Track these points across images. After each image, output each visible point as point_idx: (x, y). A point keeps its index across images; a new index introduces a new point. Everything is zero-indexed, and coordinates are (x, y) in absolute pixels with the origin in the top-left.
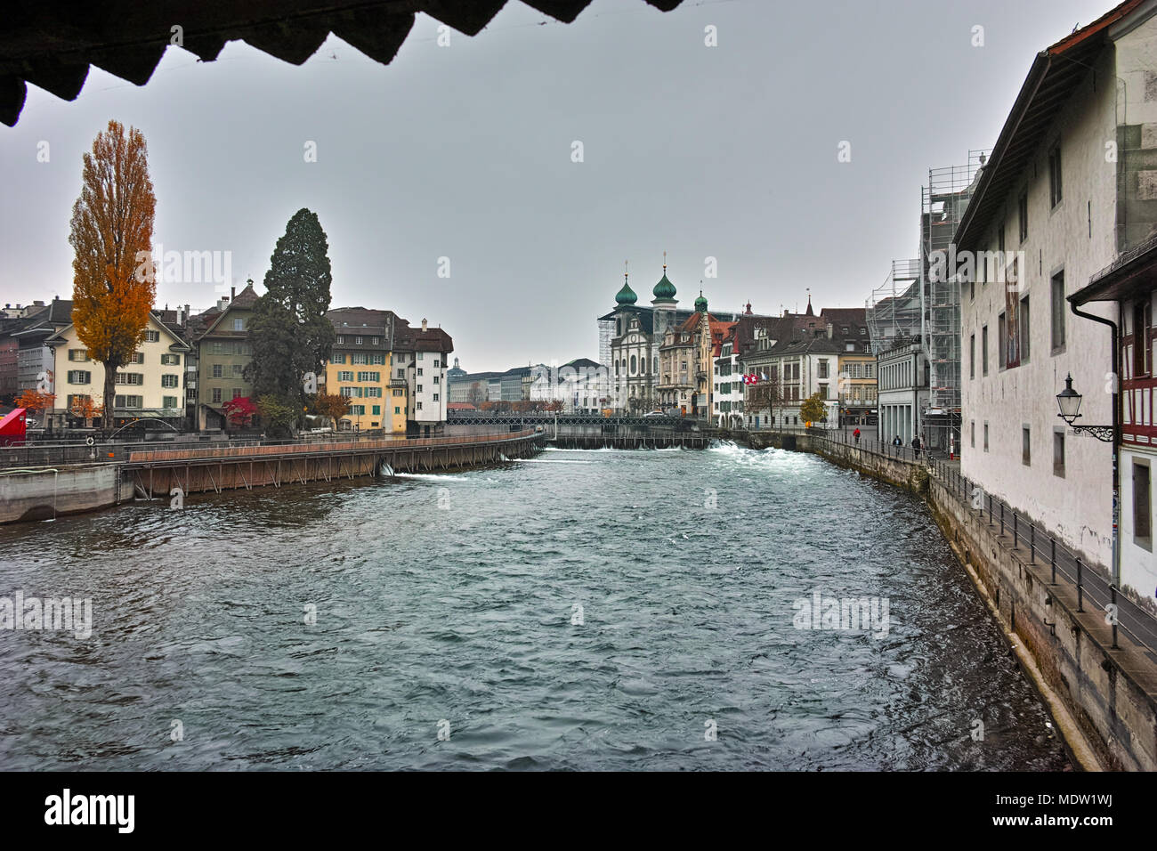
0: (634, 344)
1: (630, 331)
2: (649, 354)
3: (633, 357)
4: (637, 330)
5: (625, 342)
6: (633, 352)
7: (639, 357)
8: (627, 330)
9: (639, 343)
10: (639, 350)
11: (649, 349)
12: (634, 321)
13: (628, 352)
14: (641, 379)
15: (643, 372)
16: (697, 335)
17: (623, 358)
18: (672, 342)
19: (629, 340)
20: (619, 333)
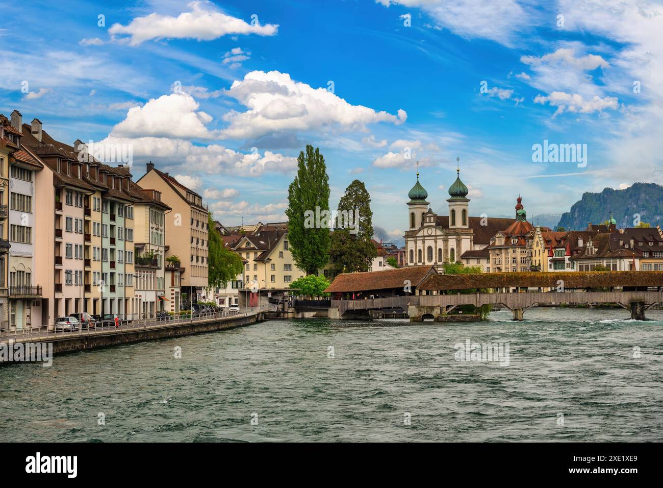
0: (430, 236)
1: (425, 225)
2: (446, 245)
3: (430, 248)
4: (434, 224)
5: (420, 234)
6: (430, 243)
7: (436, 248)
8: (422, 224)
9: (436, 236)
10: (436, 242)
11: (446, 241)
12: (430, 217)
13: (424, 242)
14: (439, 266)
15: (440, 260)
16: (530, 240)
17: (418, 249)
18: (503, 243)
19: (426, 232)
20: (413, 225)
